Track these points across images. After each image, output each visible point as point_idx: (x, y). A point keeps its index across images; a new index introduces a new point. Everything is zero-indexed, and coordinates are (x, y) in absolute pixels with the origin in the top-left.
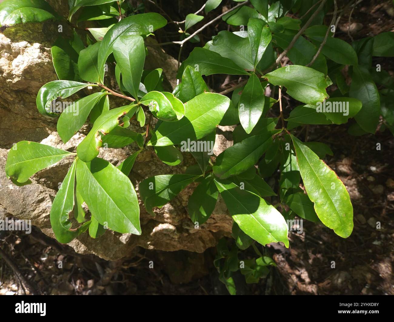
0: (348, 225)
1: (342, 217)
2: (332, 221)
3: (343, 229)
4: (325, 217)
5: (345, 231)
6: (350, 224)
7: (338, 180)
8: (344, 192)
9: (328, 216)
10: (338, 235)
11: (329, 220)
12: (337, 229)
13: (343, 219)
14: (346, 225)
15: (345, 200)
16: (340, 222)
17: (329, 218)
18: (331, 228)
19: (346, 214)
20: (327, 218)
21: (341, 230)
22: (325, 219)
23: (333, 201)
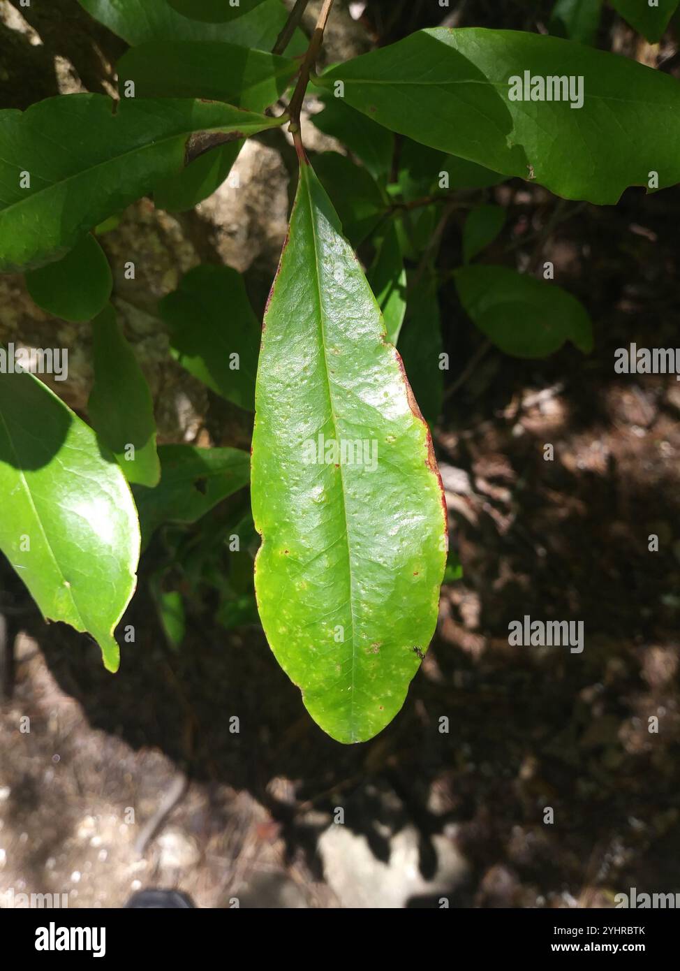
0: (378, 695)
1: (359, 653)
2: (305, 653)
3: (349, 704)
4: (285, 625)
5: (353, 714)
6: (389, 693)
7: (427, 477)
8: (428, 540)
9: (296, 621)
10: (317, 719)
11: (294, 644)
12: (318, 694)
13: (362, 661)
14: (369, 694)
15: (415, 579)
16: (343, 672)
17: (300, 635)
18: (295, 679)
19: (387, 646)
20: (290, 631)
21: (335, 706)
22: (282, 630)
23: (354, 563)
